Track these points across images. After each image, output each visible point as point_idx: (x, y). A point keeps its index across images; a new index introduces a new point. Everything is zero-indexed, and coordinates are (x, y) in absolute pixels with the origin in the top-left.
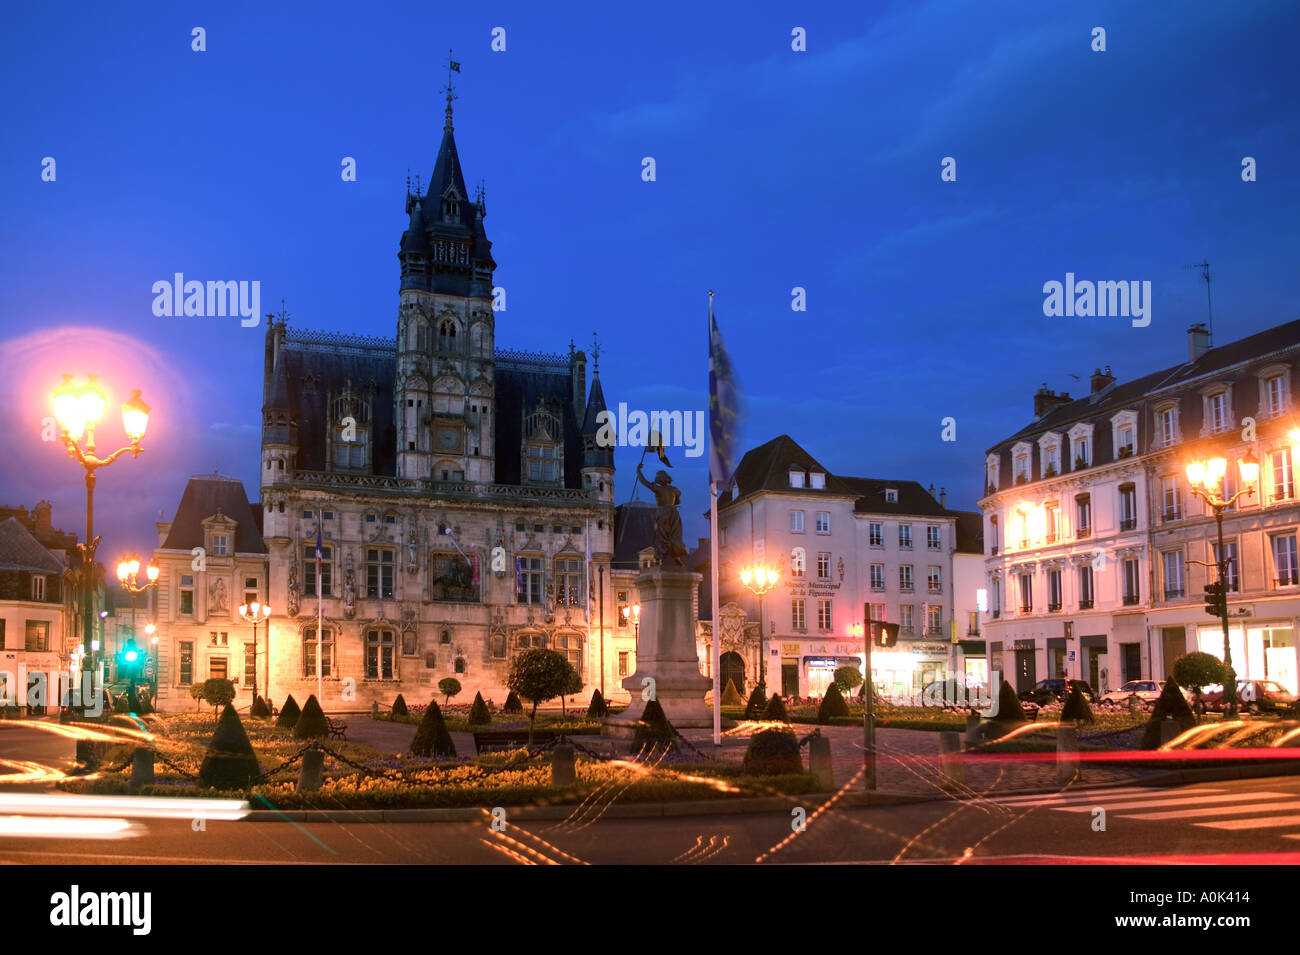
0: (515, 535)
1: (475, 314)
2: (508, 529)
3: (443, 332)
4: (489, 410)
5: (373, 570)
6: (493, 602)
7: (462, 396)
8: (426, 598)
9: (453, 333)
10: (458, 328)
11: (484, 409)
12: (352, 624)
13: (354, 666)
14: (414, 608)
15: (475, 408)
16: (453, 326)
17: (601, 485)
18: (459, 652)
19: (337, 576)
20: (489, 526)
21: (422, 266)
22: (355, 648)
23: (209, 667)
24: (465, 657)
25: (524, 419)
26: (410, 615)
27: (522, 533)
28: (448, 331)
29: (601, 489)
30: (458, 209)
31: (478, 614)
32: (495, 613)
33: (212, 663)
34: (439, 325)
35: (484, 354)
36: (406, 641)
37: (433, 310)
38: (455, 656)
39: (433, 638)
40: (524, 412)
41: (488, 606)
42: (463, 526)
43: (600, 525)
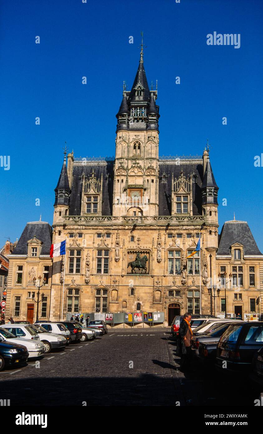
0: (167, 240)
1: (149, 137)
2: (163, 238)
3: (135, 148)
4: (155, 181)
5: (99, 260)
6: (155, 275)
7: (142, 176)
8: (123, 274)
9: (139, 148)
10: (142, 145)
11: (153, 181)
12: (88, 287)
13: (89, 307)
14: (117, 278)
15: (148, 180)
16: (139, 144)
17: (211, 212)
18: (138, 300)
19: (83, 264)
20: (153, 237)
21: (125, 119)
22: (89, 299)
23: (26, 308)
24: (141, 302)
25: (173, 184)
26: (115, 282)
27: (171, 239)
28: (137, 147)
29: (211, 215)
30: (142, 93)
31: (148, 281)
32: (156, 280)
33: (28, 306)
34: (132, 145)
35: (152, 155)
36: (113, 295)
37: (129, 138)
38: (136, 302)
39: (126, 293)
40: (173, 181)
41: (152, 277)
42: (141, 237)
43: (210, 232)
